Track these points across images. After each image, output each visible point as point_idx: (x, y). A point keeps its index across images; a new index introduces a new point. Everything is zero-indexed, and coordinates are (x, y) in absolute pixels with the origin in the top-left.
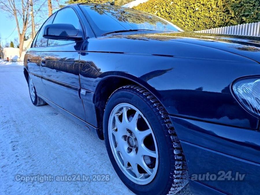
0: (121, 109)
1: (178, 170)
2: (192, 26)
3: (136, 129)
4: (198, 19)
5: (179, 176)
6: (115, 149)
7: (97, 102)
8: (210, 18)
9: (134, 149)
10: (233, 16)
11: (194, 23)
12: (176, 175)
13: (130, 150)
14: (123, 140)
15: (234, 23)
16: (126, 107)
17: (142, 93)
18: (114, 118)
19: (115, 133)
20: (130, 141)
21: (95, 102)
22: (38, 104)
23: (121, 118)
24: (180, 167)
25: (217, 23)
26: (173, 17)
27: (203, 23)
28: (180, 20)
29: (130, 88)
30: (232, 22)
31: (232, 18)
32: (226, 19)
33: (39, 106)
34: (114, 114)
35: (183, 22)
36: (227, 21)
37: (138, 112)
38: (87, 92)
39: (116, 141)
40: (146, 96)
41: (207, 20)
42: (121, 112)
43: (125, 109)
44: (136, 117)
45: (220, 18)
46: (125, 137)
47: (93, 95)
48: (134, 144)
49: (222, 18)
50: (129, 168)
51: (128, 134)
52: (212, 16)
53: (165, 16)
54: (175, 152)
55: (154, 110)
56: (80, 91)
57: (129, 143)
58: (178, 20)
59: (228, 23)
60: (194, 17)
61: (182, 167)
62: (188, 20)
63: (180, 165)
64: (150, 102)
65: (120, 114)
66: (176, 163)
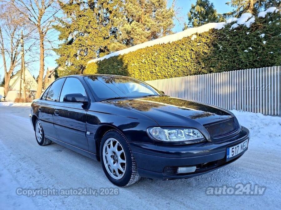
0: (110, 141)
1: (134, 166)
2: (173, 72)
3: (117, 150)
4: (178, 67)
5: (134, 169)
6: (107, 165)
7: (96, 138)
8: (187, 67)
9: (116, 162)
10: (204, 67)
11: (175, 71)
12: (133, 168)
13: (114, 163)
14: (111, 158)
15: (205, 72)
16: (112, 140)
17: (119, 133)
18: (106, 147)
19: (106, 155)
20: (114, 158)
21: (95, 138)
22: (43, 144)
23: (109, 146)
24: (135, 165)
25: (192, 71)
26: (158, 65)
27: (182, 71)
28: (163, 67)
29: (114, 131)
30: (203, 71)
31: (203, 68)
32: (199, 68)
33: (44, 145)
34: (106, 145)
35: (166, 70)
36: (200, 70)
37: (118, 142)
38: (90, 133)
39: (107, 160)
40: (120, 134)
41: (185, 69)
42: (110, 143)
43: (111, 141)
44: (117, 144)
45: (194, 67)
46: (112, 156)
47: (94, 135)
48: (116, 159)
49: (196, 68)
50: (114, 173)
51: (113, 154)
52: (188, 66)
53: (151, 64)
54: (132, 158)
55: (124, 140)
56: (86, 132)
57: (114, 159)
58: (162, 67)
59: (201, 71)
60: (174, 66)
61: (136, 164)
62: (170, 68)
63: (134, 164)
64: (122, 137)
65: (109, 144)
66: (133, 162)
